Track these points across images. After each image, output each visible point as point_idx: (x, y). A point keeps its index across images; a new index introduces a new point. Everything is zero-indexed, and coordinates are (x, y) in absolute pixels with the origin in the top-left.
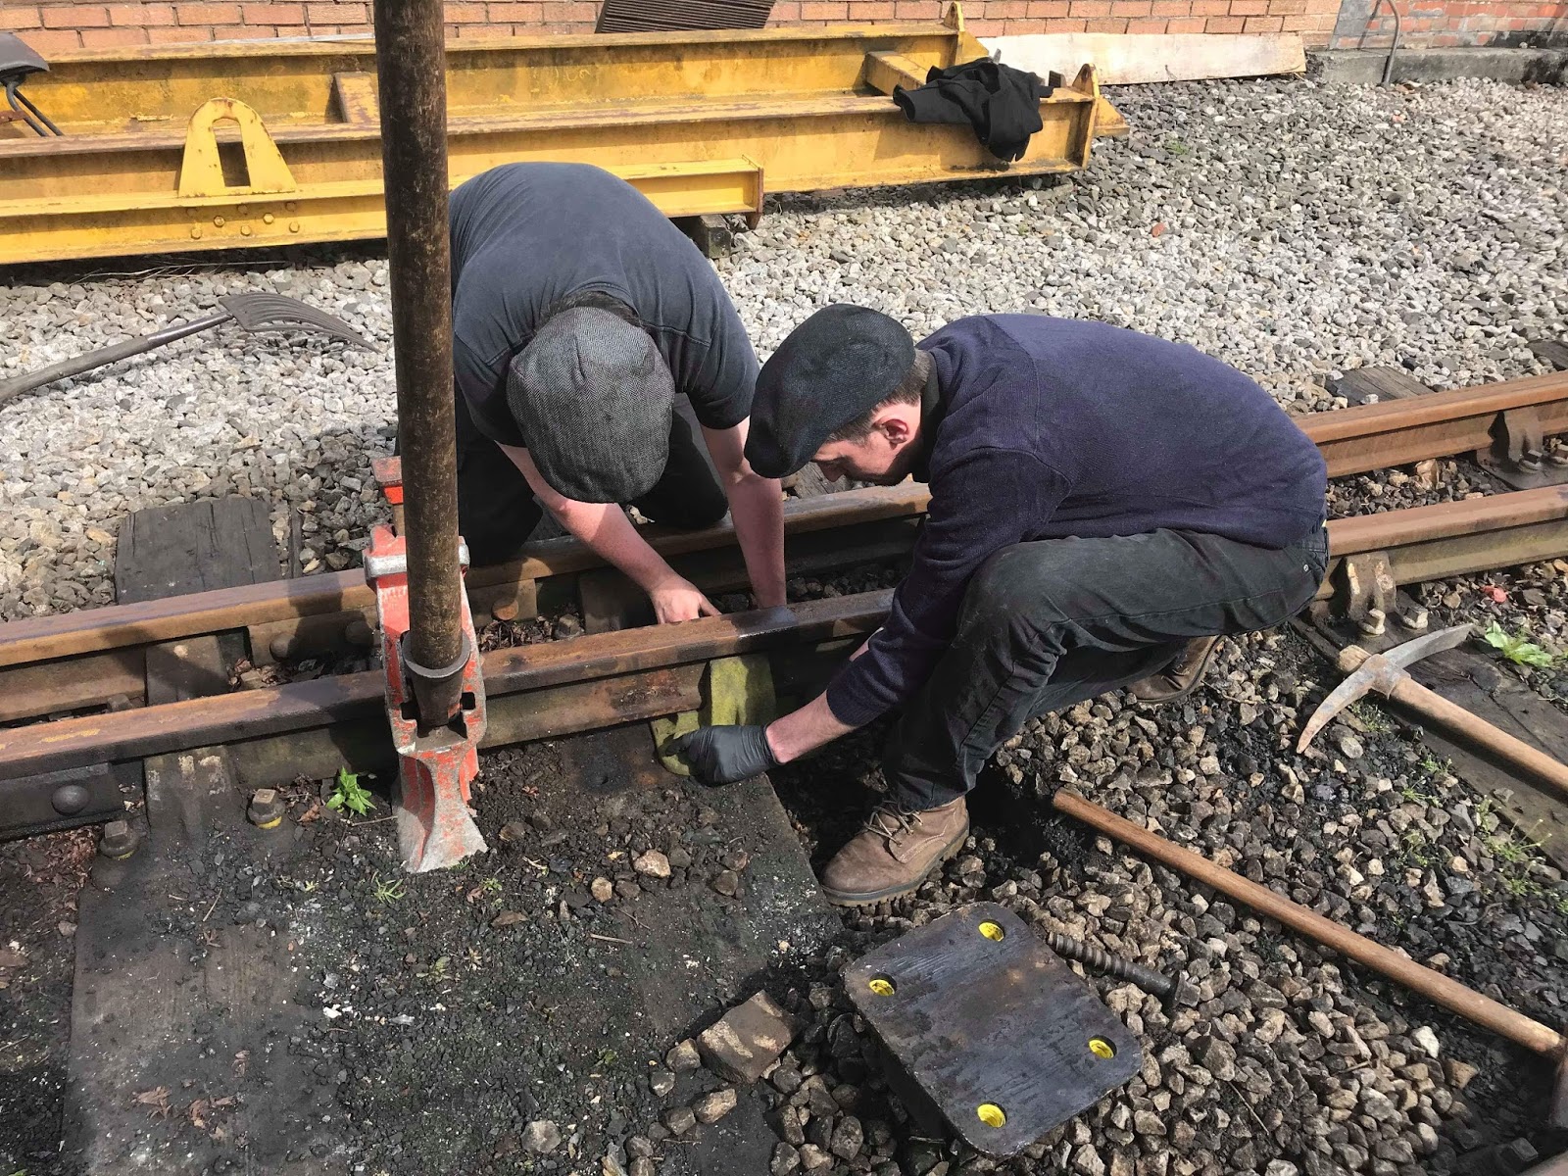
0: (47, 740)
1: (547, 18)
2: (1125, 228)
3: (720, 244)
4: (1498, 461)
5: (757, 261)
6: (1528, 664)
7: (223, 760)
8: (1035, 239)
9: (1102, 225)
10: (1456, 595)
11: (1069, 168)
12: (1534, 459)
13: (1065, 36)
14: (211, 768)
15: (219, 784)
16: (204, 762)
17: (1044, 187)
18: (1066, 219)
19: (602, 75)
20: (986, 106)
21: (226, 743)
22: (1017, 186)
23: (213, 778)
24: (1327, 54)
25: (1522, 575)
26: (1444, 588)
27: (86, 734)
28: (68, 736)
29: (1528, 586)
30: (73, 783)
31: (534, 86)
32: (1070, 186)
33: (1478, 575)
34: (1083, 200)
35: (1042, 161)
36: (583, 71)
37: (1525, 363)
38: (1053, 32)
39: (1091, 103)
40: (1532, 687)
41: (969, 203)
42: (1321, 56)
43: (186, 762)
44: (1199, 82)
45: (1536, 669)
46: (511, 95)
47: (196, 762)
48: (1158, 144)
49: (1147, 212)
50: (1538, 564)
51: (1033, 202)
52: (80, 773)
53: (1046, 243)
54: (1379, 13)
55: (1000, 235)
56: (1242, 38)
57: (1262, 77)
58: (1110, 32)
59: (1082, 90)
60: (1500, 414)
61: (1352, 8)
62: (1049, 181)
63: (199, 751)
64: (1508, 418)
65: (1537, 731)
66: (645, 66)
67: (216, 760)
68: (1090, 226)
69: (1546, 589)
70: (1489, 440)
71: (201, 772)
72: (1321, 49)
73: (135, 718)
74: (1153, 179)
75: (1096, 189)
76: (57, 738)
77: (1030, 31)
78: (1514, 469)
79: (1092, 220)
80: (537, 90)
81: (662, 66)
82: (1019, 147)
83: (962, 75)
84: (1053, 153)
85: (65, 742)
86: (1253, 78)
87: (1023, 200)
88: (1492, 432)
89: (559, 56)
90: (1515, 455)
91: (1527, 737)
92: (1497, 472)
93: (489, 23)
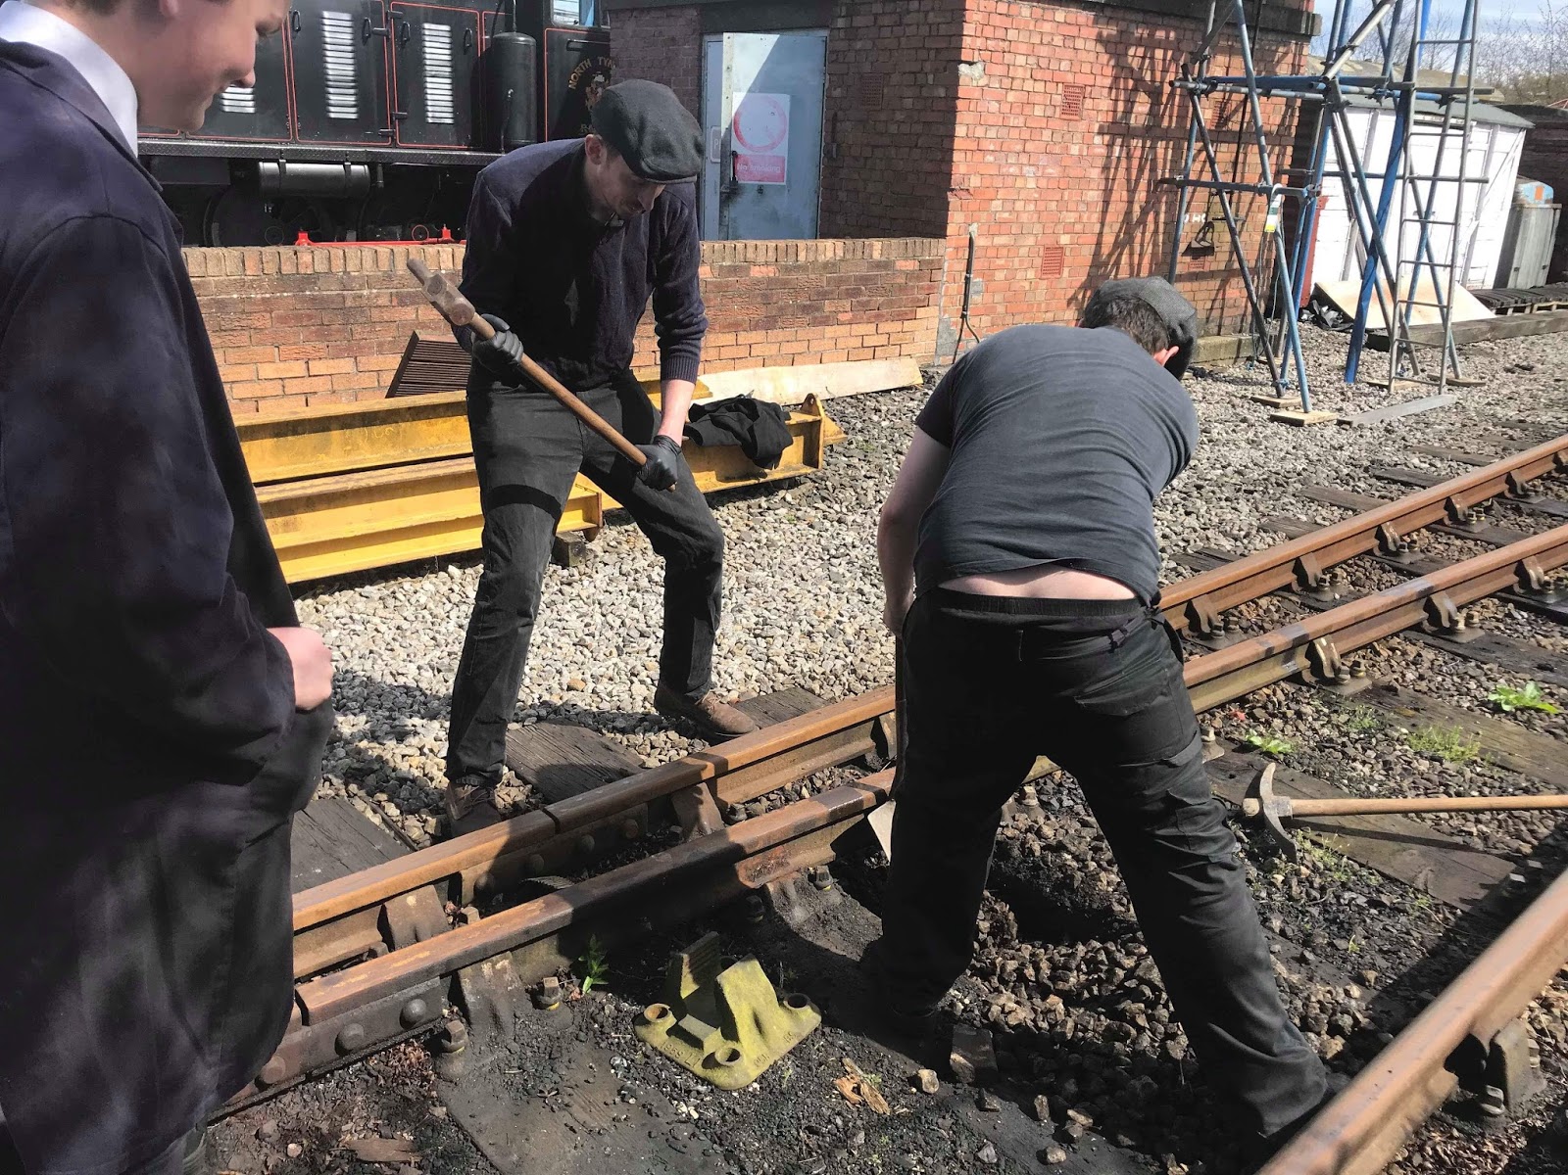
0: (395, 965)
1: (335, 387)
2: (861, 510)
3: (577, 555)
4: (1196, 634)
5: (606, 564)
6: (1280, 753)
7: (510, 963)
8: (803, 526)
9: (844, 510)
10: (1218, 719)
11: (809, 470)
12: (1218, 628)
13: (750, 371)
14: (504, 970)
15: (513, 981)
16: (498, 966)
17: (791, 487)
18: (817, 508)
19: (405, 431)
20: (751, 430)
21: (511, 950)
22: (771, 488)
23: (507, 977)
24: (935, 370)
25: (1248, 702)
26: (1208, 716)
27: (421, 956)
28: (409, 960)
29: (1254, 707)
30: (418, 996)
31: (347, 445)
32: (809, 484)
33: (1222, 706)
34: (824, 493)
35: (788, 468)
36: (388, 429)
37: (1174, 569)
38: (740, 369)
39: (820, 421)
40: (1288, 765)
41: (742, 504)
42: (931, 371)
43: (486, 967)
44: (851, 397)
45: (1285, 755)
46: (327, 454)
47: (493, 966)
48: (852, 446)
49: (870, 497)
50: (1254, 692)
51: (789, 498)
52: (422, 988)
53: (811, 526)
54: (963, 337)
55: (776, 525)
56: (875, 363)
57: (894, 390)
58: (780, 365)
59: (809, 413)
60: (1189, 602)
61: (945, 336)
62: (792, 483)
63: (494, 958)
64: (1195, 603)
65: (1304, 790)
66: (440, 420)
67: (506, 962)
68: (837, 513)
69: (1264, 707)
70: (1187, 621)
71: (499, 974)
72: (929, 366)
73: (449, 939)
74: (863, 473)
75: (829, 484)
76: (400, 964)
77: (724, 369)
78: (1209, 637)
79: (837, 507)
80: (349, 448)
81: (454, 419)
82: (774, 458)
83: (723, 409)
84: (795, 461)
85: (410, 964)
86: (888, 391)
87: (779, 497)
88: (1186, 615)
89: (367, 419)
90: (1206, 629)
91: (1300, 795)
92: (1198, 641)
93: (285, 395)
